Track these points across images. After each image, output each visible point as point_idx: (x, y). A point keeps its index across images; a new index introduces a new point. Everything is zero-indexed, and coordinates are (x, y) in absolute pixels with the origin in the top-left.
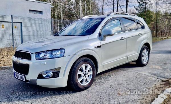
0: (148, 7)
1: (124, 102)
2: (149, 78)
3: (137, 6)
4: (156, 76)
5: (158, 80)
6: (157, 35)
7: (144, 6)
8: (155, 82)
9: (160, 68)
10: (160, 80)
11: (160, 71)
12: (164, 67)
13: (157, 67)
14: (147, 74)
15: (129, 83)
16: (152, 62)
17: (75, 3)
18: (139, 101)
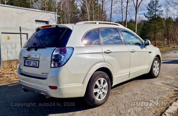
0: (159, 14)
1: (140, 110)
2: (162, 88)
3: (147, 13)
4: (169, 86)
5: (171, 89)
6: (168, 43)
7: (154, 13)
8: (168, 91)
9: (172, 78)
10: (173, 90)
11: (173, 81)
12: (177, 77)
13: (169, 77)
14: (160, 84)
15: (143, 93)
16: (164, 72)
17: (81, 11)
18: (154, 109)
